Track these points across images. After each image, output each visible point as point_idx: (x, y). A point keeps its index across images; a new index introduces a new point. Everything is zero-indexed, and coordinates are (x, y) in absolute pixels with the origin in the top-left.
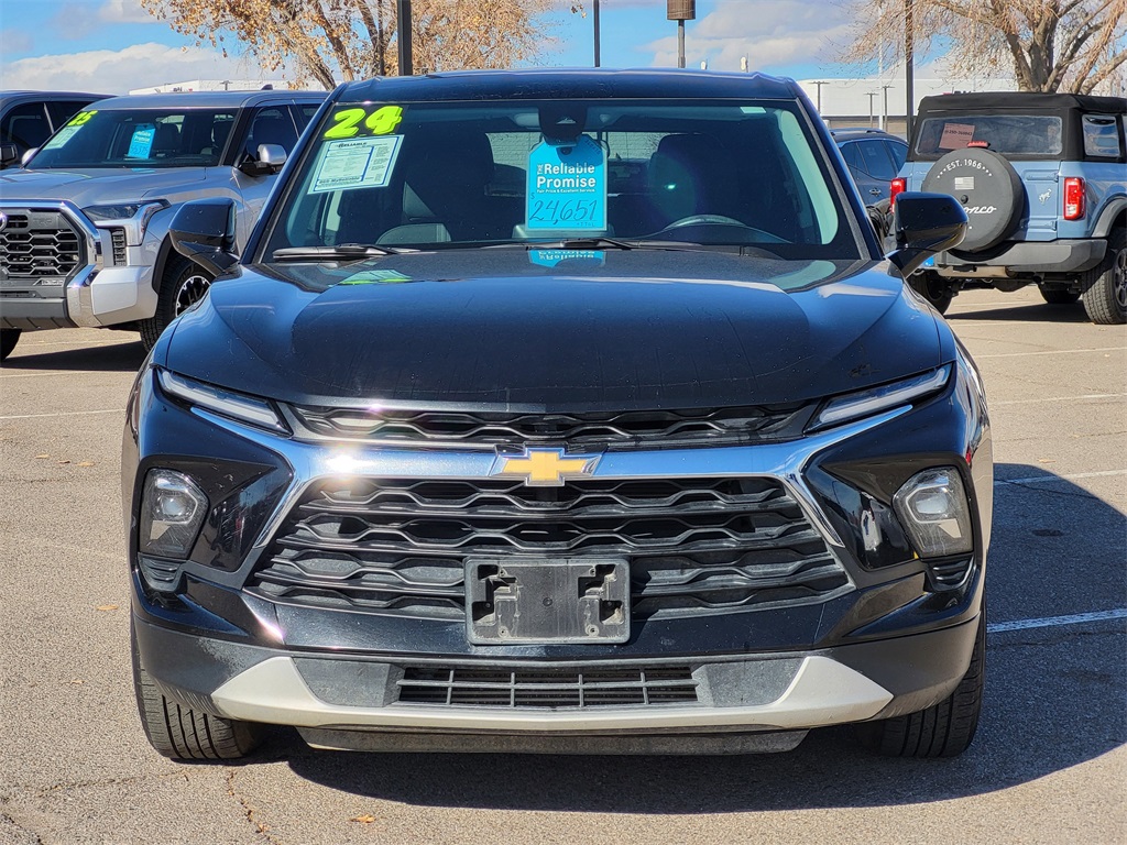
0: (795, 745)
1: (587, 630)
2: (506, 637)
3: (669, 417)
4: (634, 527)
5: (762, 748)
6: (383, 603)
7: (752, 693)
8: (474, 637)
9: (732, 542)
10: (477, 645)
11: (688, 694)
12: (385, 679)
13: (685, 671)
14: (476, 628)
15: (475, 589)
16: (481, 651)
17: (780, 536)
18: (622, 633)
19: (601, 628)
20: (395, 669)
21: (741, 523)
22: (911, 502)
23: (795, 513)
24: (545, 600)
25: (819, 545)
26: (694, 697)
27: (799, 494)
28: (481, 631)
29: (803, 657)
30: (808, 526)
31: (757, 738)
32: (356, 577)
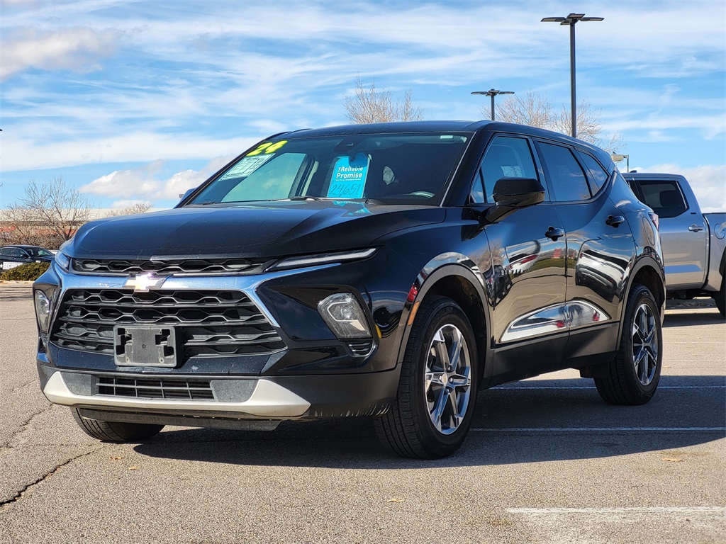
0: (274, 428)
1: (160, 360)
2: (129, 363)
3: (206, 263)
4: (185, 313)
5: (259, 428)
6: (94, 348)
7: (235, 396)
8: (117, 362)
9: (228, 322)
10: (120, 366)
11: (209, 396)
12: (90, 382)
13: (206, 384)
14: (118, 358)
15: (117, 340)
16: (121, 369)
17: (247, 320)
18: (173, 362)
19: (165, 359)
20: (94, 377)
21: (232, 313)
22: (329, 309)
23: (254, 310)
24: (143, 345)
25: (268, 326)
26: (213, 398)
27: (256, 301)
28: (120, 359)
29: (257, 380)
30: (263, 317)
31: (256, 423)
32: (86, 335)
